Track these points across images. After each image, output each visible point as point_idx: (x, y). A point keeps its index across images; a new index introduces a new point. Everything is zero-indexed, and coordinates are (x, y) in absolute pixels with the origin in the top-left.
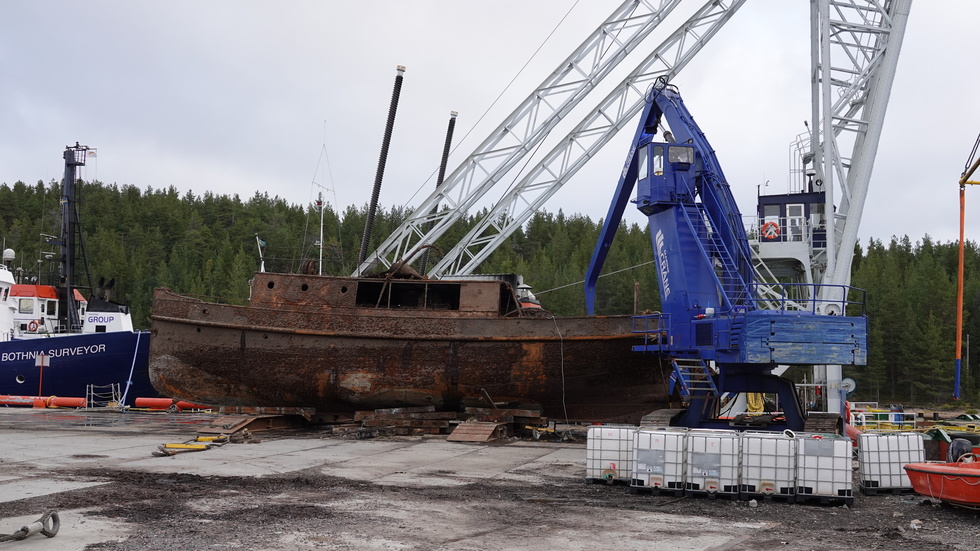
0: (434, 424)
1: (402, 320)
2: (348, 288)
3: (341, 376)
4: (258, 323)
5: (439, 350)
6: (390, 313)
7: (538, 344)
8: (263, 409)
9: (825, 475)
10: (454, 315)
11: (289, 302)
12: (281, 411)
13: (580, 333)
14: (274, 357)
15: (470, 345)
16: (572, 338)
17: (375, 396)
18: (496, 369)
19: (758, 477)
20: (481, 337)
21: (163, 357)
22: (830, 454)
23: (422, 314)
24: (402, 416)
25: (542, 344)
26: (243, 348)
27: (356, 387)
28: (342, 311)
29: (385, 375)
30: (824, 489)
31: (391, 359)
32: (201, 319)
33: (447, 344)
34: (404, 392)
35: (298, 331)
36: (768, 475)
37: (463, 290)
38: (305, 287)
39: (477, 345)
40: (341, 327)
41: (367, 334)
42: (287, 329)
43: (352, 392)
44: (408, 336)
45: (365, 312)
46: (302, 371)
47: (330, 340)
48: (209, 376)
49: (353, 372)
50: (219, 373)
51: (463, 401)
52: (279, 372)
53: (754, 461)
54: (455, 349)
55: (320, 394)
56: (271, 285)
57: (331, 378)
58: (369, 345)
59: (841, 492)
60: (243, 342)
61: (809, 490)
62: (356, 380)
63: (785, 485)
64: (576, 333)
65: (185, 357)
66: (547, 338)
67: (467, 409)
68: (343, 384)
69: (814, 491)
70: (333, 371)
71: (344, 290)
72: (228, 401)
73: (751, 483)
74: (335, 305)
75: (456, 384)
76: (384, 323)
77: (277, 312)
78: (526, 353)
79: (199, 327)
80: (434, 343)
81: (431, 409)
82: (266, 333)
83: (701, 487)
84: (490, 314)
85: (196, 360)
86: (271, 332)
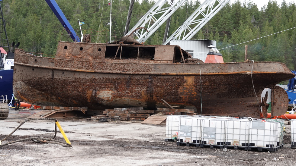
0: (142, 116)
1: (126, 65)
2: (102, 49)
3: (97, 92)
4: (59, 66)
5: (144, 79)
6: (121, 61)
7: (192, 76)
8: (63, 108)
9: (260, 138)
10: (152, 62)
11: (74, 56)
12: (71, 109)
13: (213, 71)
14: (67, 83)
15: (159, 77)
16: (208, 74)
17: (114, 102)
18: (171, 89)
19: (232, 139)
20: (164, 73)
21: (19, 82)
22: (263, 128)
23: (136, 61)
24: (127, 112)
25: (194, 77)
26: (53, 78)
27: (105, 97)
28: (98, 60)
29: (118, 92)
30: (260, 144)
31: (121, 84)
32: (34, 64)
33: (148, 77)
34: (128, 100)
35: (78, 70)
36: (236, 138)
37: (156, 50)
38: (81, 49)
39: (162, 77)
40: (98, 68)
41: (110, 71)
42: (73, 69)
43: (103, 100)
44: (129, 72)
45: (109, 61)
46: (80, 90)
47: (92, 75)
48: (38, 92)
49: (103, 90)
50: (43, 90)
51: (156, 105)
52: (70, 90)
53: (230, 131)
54: (152, 79)
55: (89, 101)
56: (66, 48)
57: (93, 93)
58: (111, 77)
59: (267, 146)
60: (53, 75)
61: (253, 145)
62: (105, 94)
63: (244, 142)
64: (211, 71)
65: (28, 82)
66: (196, 74)
67: (158, 108)
68: (99, 96)
69: (255, 145)
70: (94, 89)
71: (100, 50)
72: (48, 104)
73: (229, 141)
74: (95, 57)
75: (152, 96)
76: (118, 66)
77: (68, 61)
78: (186, 81)
79: (33, 68)
80: (142, 76)
81: (142, 108)
82: (63, 71)
83: (207, 142)
84: (169, 62)
85: (33, 84)
86: (65, 70)
